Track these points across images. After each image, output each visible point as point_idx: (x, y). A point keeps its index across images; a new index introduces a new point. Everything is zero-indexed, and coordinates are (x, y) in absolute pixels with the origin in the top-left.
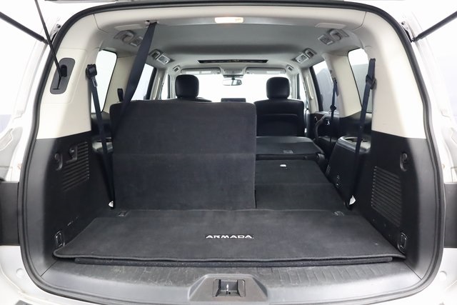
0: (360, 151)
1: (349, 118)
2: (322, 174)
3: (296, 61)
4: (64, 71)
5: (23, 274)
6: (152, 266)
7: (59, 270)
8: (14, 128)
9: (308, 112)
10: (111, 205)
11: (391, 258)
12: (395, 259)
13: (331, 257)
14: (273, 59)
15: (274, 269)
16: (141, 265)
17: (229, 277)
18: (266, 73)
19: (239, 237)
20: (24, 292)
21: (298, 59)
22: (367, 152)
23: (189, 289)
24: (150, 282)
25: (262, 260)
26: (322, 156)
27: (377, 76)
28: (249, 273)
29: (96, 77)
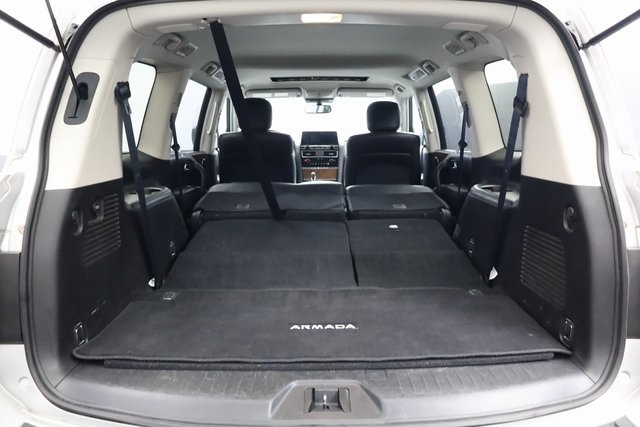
0: (505, 204)
1: (486, 159)
2: (448, 237)
3: (409, 78)
4: (84, 90)
5: (29, 384)
6: (215, 369)
7: (81, 379)
8: (12, 174)
9: (425, 151)
10: (151, 283)
11: (553, 355)
12: (558, 356)
13: (468, 355)
14: (376, 76)
15: (390, 372)
16: (200, 369)
17: (327, 384)
18: (366, 96)
19: (337, 327)
20: (31, 411)
21: (411, 76)
22: (515, 205)
23: (270, 403)
24: (213, 393)
25: (371, 359)
26: (448, 212)
27: (530, 99)
28: (354, 378)
29: (129, 99)
